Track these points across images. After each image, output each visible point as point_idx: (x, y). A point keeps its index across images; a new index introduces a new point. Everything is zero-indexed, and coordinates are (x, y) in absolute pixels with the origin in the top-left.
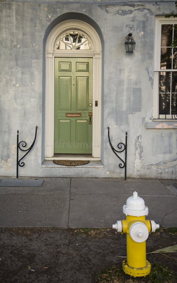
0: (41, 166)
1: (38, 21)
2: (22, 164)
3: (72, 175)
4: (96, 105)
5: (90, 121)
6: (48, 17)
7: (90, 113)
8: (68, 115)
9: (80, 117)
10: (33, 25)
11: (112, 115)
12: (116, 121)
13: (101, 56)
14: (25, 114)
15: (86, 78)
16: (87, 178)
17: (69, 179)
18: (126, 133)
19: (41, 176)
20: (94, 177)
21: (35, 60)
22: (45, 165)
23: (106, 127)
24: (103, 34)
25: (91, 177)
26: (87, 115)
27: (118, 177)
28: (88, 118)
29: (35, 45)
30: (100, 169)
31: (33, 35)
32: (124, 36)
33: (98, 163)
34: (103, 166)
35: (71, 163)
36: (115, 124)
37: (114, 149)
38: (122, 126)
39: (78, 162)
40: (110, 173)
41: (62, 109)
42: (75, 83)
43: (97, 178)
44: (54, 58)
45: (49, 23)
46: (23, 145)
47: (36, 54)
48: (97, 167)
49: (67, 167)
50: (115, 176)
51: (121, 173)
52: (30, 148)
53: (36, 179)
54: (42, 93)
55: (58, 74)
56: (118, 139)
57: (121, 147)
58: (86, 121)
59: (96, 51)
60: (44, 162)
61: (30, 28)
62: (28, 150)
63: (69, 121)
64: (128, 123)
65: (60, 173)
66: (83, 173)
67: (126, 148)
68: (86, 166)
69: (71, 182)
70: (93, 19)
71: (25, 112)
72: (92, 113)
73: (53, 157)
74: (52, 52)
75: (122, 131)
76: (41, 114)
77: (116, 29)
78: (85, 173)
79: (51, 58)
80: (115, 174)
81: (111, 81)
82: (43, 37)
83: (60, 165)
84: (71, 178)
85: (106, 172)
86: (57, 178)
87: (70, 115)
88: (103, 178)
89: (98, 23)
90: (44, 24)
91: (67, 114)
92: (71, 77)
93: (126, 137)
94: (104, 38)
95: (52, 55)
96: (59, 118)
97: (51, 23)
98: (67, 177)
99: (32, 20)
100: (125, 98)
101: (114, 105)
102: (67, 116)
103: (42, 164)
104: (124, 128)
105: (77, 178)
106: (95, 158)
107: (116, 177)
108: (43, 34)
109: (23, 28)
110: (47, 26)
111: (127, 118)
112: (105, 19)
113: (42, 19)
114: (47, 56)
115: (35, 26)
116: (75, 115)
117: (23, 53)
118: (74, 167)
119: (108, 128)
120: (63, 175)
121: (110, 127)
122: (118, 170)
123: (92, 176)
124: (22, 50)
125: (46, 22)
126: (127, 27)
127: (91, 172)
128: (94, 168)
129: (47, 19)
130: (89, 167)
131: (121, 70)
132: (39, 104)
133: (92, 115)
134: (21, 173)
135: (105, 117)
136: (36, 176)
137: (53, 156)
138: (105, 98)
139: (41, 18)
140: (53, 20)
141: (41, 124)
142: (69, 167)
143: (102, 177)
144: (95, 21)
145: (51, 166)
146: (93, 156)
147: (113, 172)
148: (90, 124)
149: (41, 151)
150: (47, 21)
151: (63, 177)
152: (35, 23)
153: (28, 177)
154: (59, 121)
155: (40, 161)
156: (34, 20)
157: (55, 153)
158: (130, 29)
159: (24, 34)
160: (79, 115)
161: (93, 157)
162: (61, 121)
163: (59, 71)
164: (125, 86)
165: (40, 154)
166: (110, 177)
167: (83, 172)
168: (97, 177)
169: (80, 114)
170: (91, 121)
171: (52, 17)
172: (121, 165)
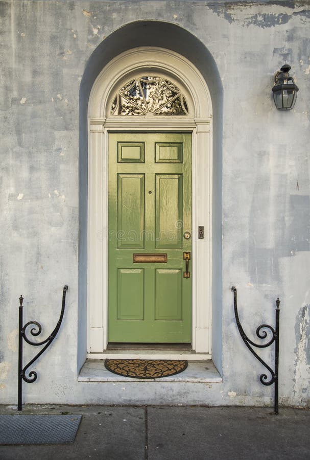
0: (75, 378)
1: (67, 43)
2: (30, 375)
3: (148, 400)
4: (201, 236)
5: (187, 272)
6: (90, 32)
7: (187, 253)
8: (137, 259)
9: (163, 262)
10: (58, 52)
11: (242, 259)
12: (252, 272)
13: (210, 127)
14: (38, 258)
15: (176, 176)
16: (183, 406)
17: (142, 411)
18: (278, 303)
19: (78, 403)
20: (201, 403)
21: (62, 132)
22: (86, 375)
23: (226, 285)
24: (219, 70)
25: (194, 404)
26: (180, 258)
27: (257, 404)
28: (182, 265)
29: (61, 98)
30: (214, 385)
31: (56, 75)
32: (269, 74)
33: (207, 369)
34: (221, 379)
35: (146, 369)
36: (249, 279)
37: (249, 340)
38: (264, 285)
39: (160, 367)
40: (237, 395)
41: (125, 246)
42: (154, 189)
43: (207, 406)
44: (106, 132)
45: (93, 47)
46: (33, 331)
47: (64, 119)
48: (208, 380)
49: (138, 380)
50: (249, 401)
51: (263, 395)
52: (49, 339)
53: (63, 414)
54: (78, 210)
55: (116, 168)
56: (256, 314)
57: (264, 334)
58: (177, 271)
59: (199, 117)
60: (85, 365)
61: (48, 58)
62: (46, 343)
63: (140, 271)
64: (278, 278)
65: (120, 396)
66: (173, 396)
67: (276, 338)
68: (181, 379)
69: (146, 421)
70: (196, 36)
71: (39, 254)
72: (190, 254)
73: (104, 351)
74: (102, 118)
75: (266, 296)
76: (75, 258)
77: (250, 58)
78: (180, 394)
79: (99, 132)
80: (250, 398)
81: (240, 179)
82: (80, 79)
83: (121, 375)
84: (146, 407)
85: (229, 393)
86: (113, 406)
87: (142, 259)
88: (221, 407)
89: (207, 46)
90: (81, 49)
91: (135, 255)
92: (144, 174)
93: (278, 312)
94: (222, 79)
95: (102, 126)
96: (119, 265)
97: (99, 46)
98: (138, 403)
99: (53, 38)
100: (271, 219)
101: (247, 235)
102: (134, 261)
103: (80, 372)
104: (269, 287)
105: (161, 407)
106: (199, 353)
107: (252, 403)
108: (80, 72)
109: (33, 59)
110: (89, 54)
111: (276, 265)
112: (225, 36)
113: (77, 37)
114: (91, 127)
115: (62, 54)
116: (153, 259)
117: (34, 116)
118: (153, 380)
119: (234, 290)
120: (128, 399)
121: (237, 287)
122: (257, 388)
123: (194, 401)
124: (30, 109)
125: (86, 43)
126: (275, 54)
127: (193, 392)
128: (200, 382)
129: (90, 37)
130: (187, 379)
131: (262, 155)
132: (72, 234)
133: (190, 259)
134: (29, 396)
135: (225, 263)
136: (66, 403)
137: (105, 348)
138: (224, 220)
139: (75, 36)
140: (102, 38)
141: (76, 282)
142: (142, 380)
143: (218, 405)
144: (202, 40)
145: (99, 379)
146: (194, 348)
147: (245, 393)
148: (187, 278)
149: (76, 344)
150: (89, 41)
151: (127, 403)
152: (61, 48)
153: (46, 404)
154: (118, 272)
155: (74, 368)
156: (58, 40)
157: (110, 341)
158: (282, 57)
159: (35, 73)
160: (163, 259)
161: (194, 352)
162: (122, 271)
163: (118, 162)
164: (273, 192)
165: (74, 351)
166: (238, 404)
167: (175, 392)
168: (207, 403)
169: (165, 255)
170: (189, 270)
171: (101, 33)
172: (266, 377)
